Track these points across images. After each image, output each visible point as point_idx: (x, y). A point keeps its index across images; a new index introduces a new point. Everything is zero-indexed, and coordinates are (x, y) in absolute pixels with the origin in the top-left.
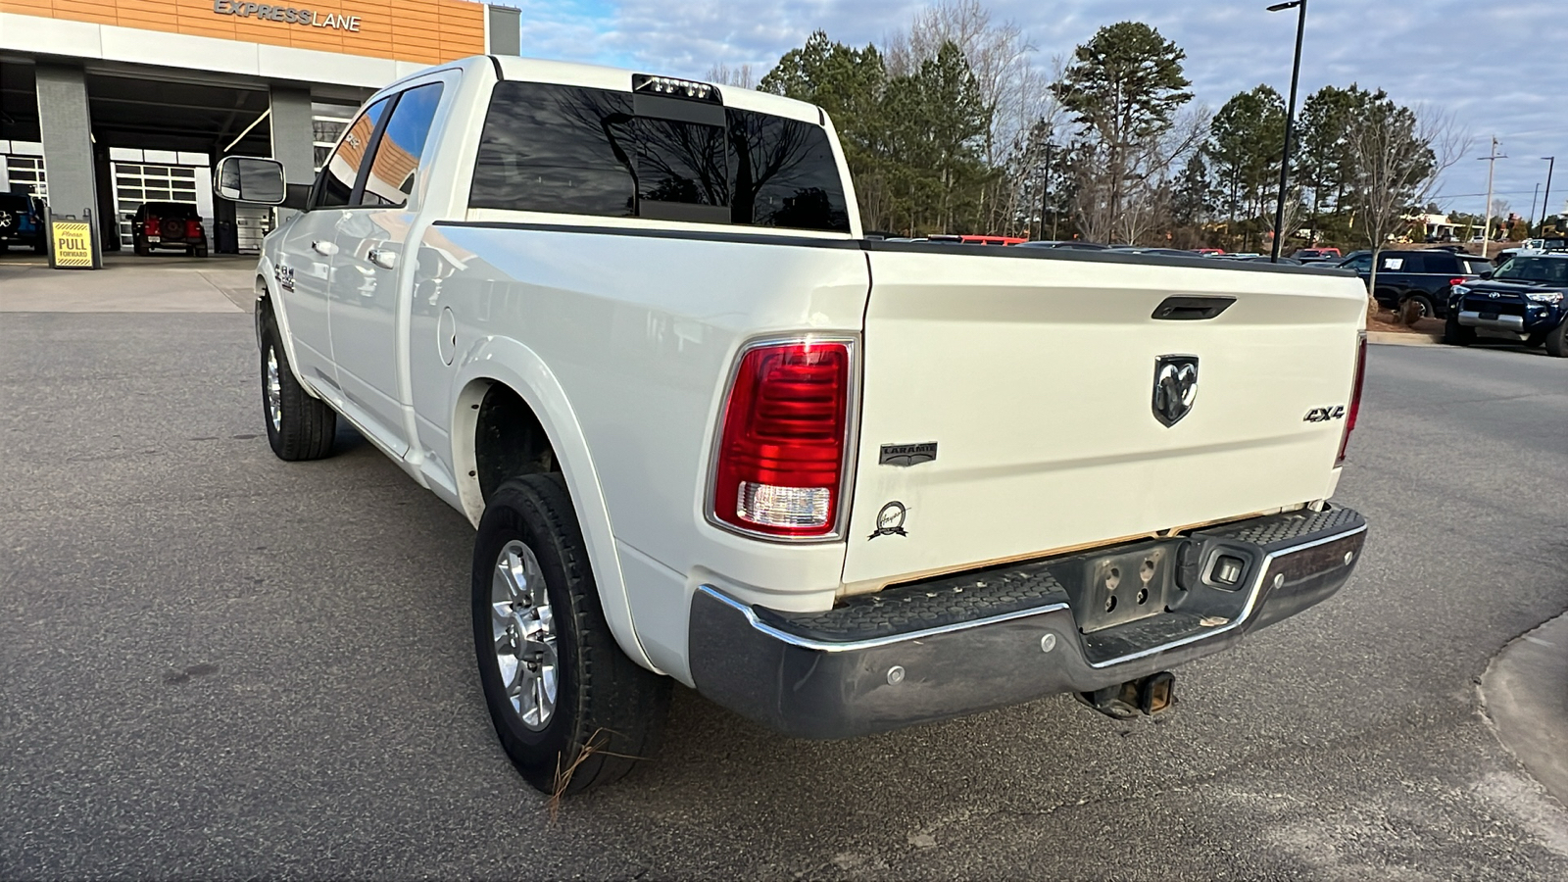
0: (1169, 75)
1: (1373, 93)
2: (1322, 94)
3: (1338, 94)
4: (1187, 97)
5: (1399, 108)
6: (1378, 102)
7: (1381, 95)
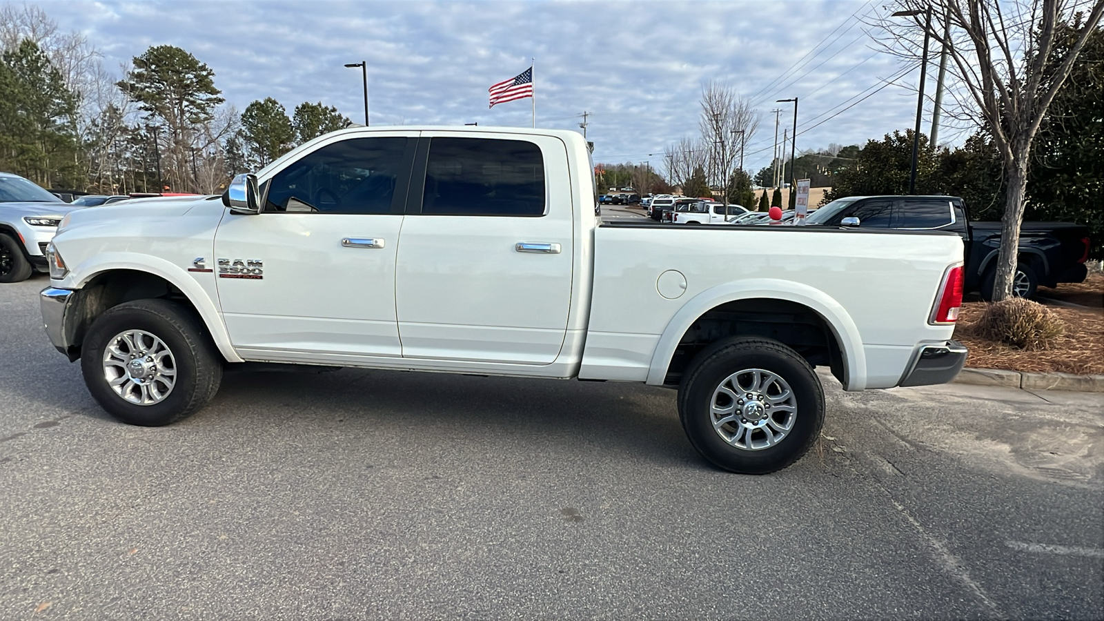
0: (204, 84)
1: (330, 108)
2: (304, 106)
3: (312, 107)
4: (221, 101)
5: (344, 118)
6: (333, 114)
7: (334, 110)
